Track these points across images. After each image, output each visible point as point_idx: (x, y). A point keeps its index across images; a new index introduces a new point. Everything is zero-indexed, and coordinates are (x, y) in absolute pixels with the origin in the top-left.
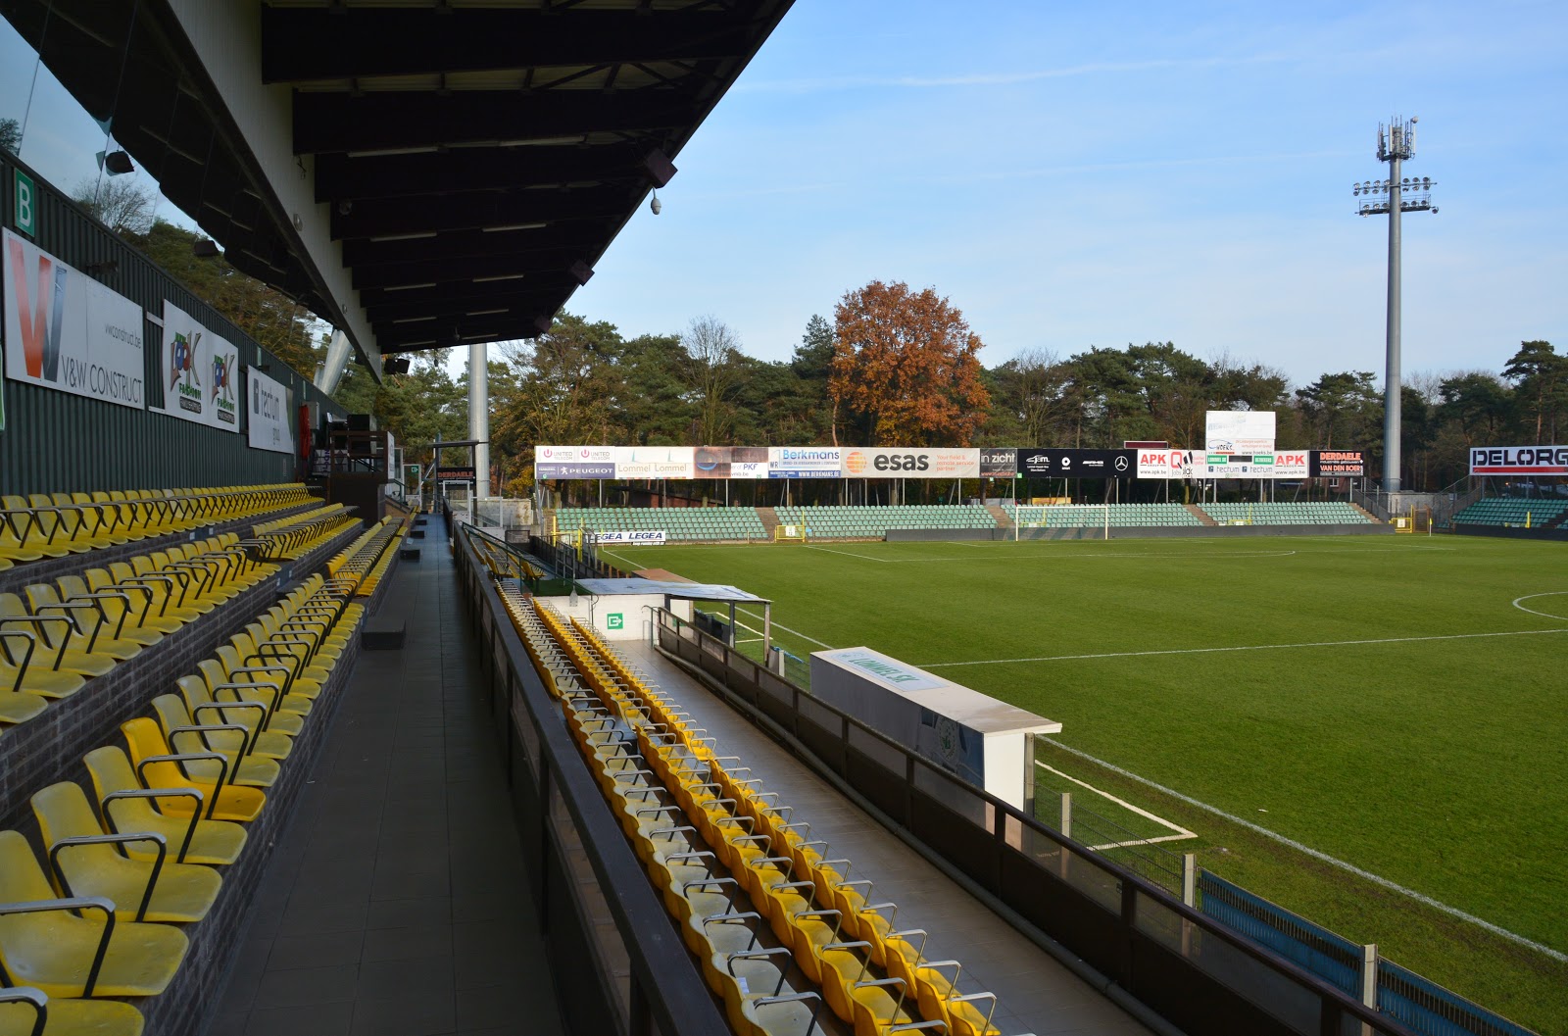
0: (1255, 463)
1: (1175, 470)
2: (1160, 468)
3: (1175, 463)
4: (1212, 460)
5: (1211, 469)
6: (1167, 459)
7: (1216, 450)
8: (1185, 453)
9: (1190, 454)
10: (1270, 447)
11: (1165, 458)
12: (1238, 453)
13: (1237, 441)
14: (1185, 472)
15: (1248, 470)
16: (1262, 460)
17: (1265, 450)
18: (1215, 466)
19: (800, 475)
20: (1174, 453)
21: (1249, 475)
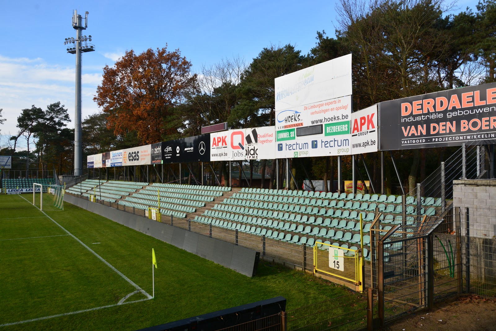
0: (327, 134)
1: (236, 151)
2: (223, 151)
3: (236, 144)
4: (282, 135)
5: (280, 148)
6: (228, 140)
7: (284, 124)
8: (248, 131)
9: (254, 133)
10: (345, 108)
11: (226, 140)
12: (307, 123)
13: (306, 108)
14: (248, 153)
15: (319, 144)
16: (334, 129)
17: (339, 113)
18: (284, 143)
19: (116, 165)
20: (234, 134)
21: (321, 152)
